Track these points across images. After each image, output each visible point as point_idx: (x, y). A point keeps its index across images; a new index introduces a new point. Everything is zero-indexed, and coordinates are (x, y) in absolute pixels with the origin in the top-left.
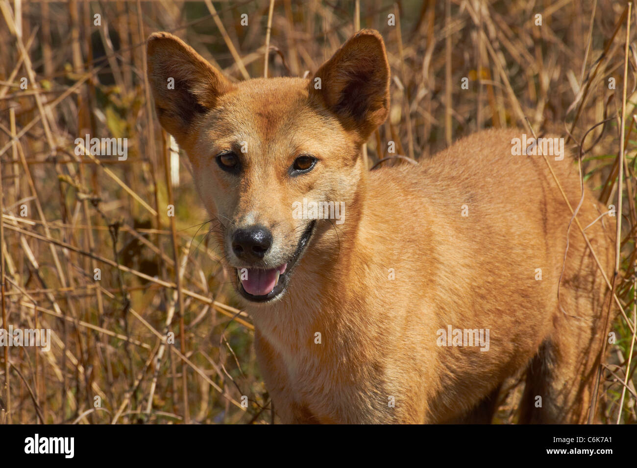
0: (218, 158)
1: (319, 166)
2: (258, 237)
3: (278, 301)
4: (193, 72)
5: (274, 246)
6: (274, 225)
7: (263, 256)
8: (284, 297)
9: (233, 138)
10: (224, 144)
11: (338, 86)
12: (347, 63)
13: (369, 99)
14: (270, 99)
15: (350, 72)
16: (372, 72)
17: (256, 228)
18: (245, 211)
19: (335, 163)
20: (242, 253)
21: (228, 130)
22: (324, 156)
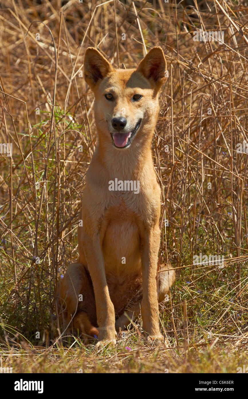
0: (106, 95)
1: (142, 98)
2: (122, 120)
3: (128, 148)
4: (101, 63)
5: (127, 124)
6: (127, 117)
7: (123, 128)
8: (130, 146)
9: (111, 88)
10: (108, 90)
11: (148, 68)
12: (150, 60)
13: (160, 73)
14: (125, 74)
15: (152, 63)
16: (160, 63)
17: (121, 118)
18: (116, 112)
19: (149, 97)
20: (116, 127)
21: (110, 85)
22: (144, 95)
